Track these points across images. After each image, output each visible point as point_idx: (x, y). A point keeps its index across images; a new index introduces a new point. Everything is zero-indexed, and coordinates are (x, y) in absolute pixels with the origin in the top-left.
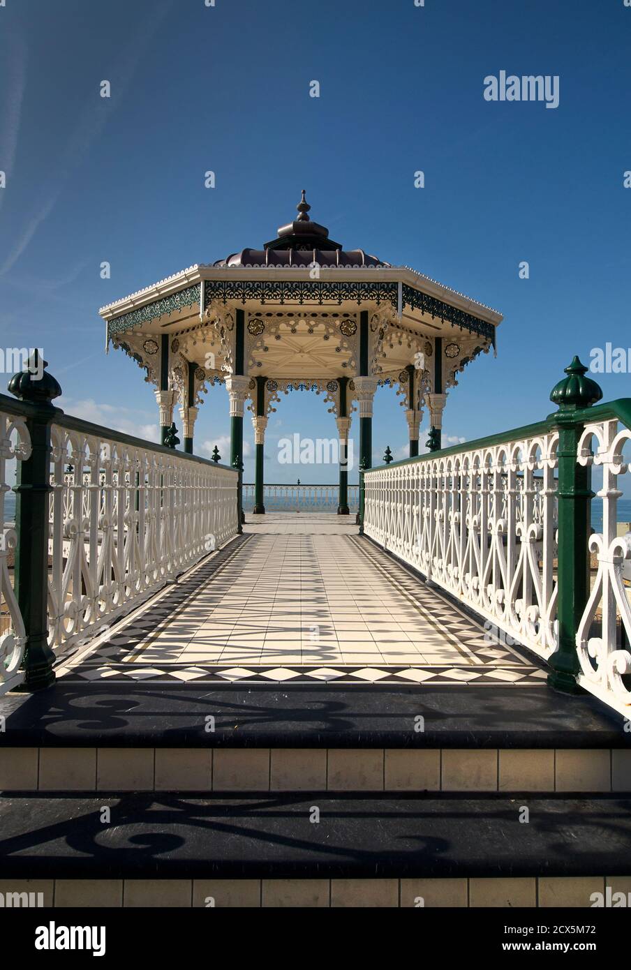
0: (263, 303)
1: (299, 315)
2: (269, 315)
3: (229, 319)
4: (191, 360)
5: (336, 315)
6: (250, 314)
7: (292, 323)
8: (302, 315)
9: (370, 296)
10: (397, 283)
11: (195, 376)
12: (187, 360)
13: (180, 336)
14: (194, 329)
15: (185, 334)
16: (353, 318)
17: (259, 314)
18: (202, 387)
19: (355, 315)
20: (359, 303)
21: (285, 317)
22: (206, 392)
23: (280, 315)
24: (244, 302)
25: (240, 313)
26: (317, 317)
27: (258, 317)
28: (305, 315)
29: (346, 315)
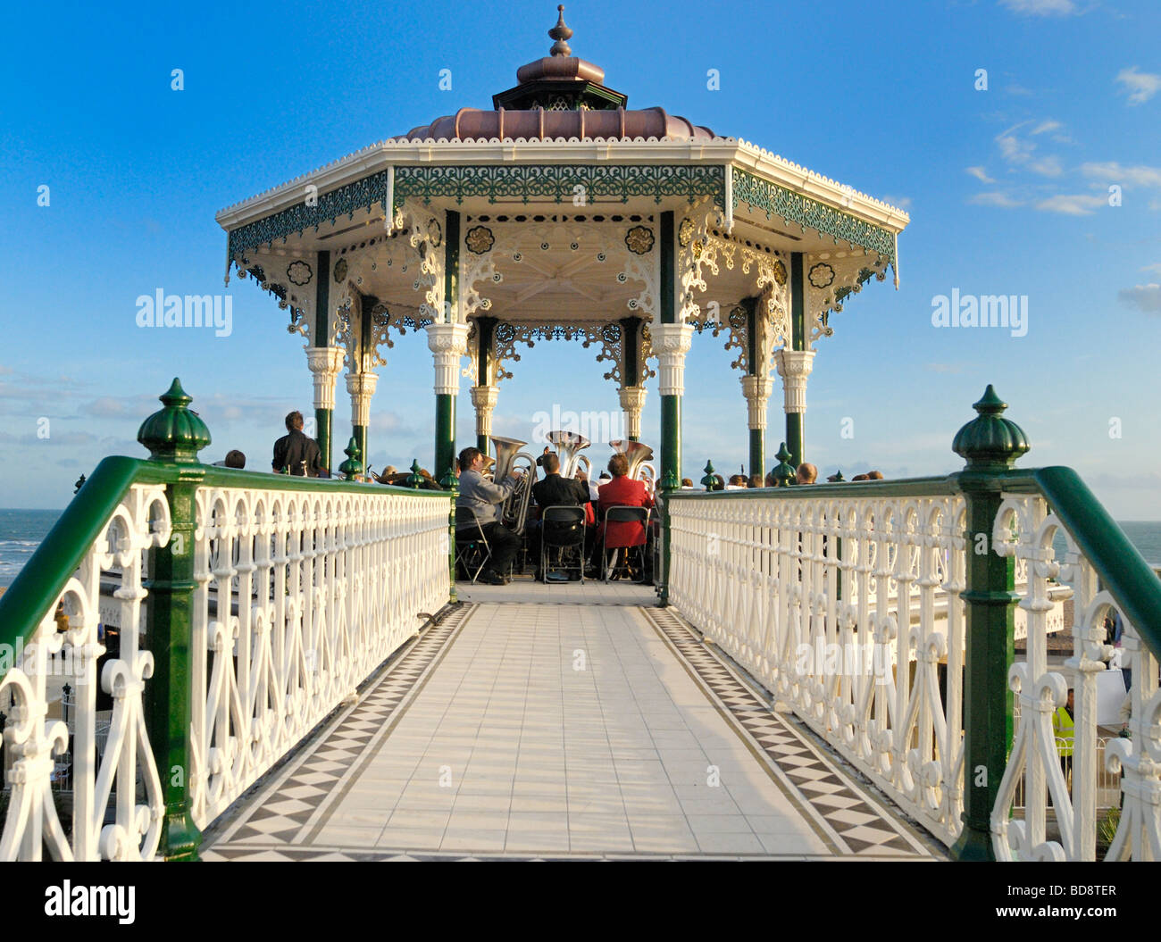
0: (492, 201)
1: (555, 219)
2: (503, 219)
3: (434, 226)
4: (366, 293)
5: (617, 219)
6: (469, 219)
7: (543, 231)
8: (560, 219)
9: (678, 189)
10: (723, 167)
11: (373, 318)
12: (359, 292)
13: (349, 255)
14: (373, 242)
15: (358, 251)
16: (648, 224)
17: (485, 218)
18: (383, 337)
19: (651, 219)
20: (658, 201)
21: (530, 222)
22: (391, 345)
23: (521, 219)
24: (460, 202)
25: (453, 218)
26: (585, 223)
27: (484, 224)
28: (565, 219)
29: (635, 218)
